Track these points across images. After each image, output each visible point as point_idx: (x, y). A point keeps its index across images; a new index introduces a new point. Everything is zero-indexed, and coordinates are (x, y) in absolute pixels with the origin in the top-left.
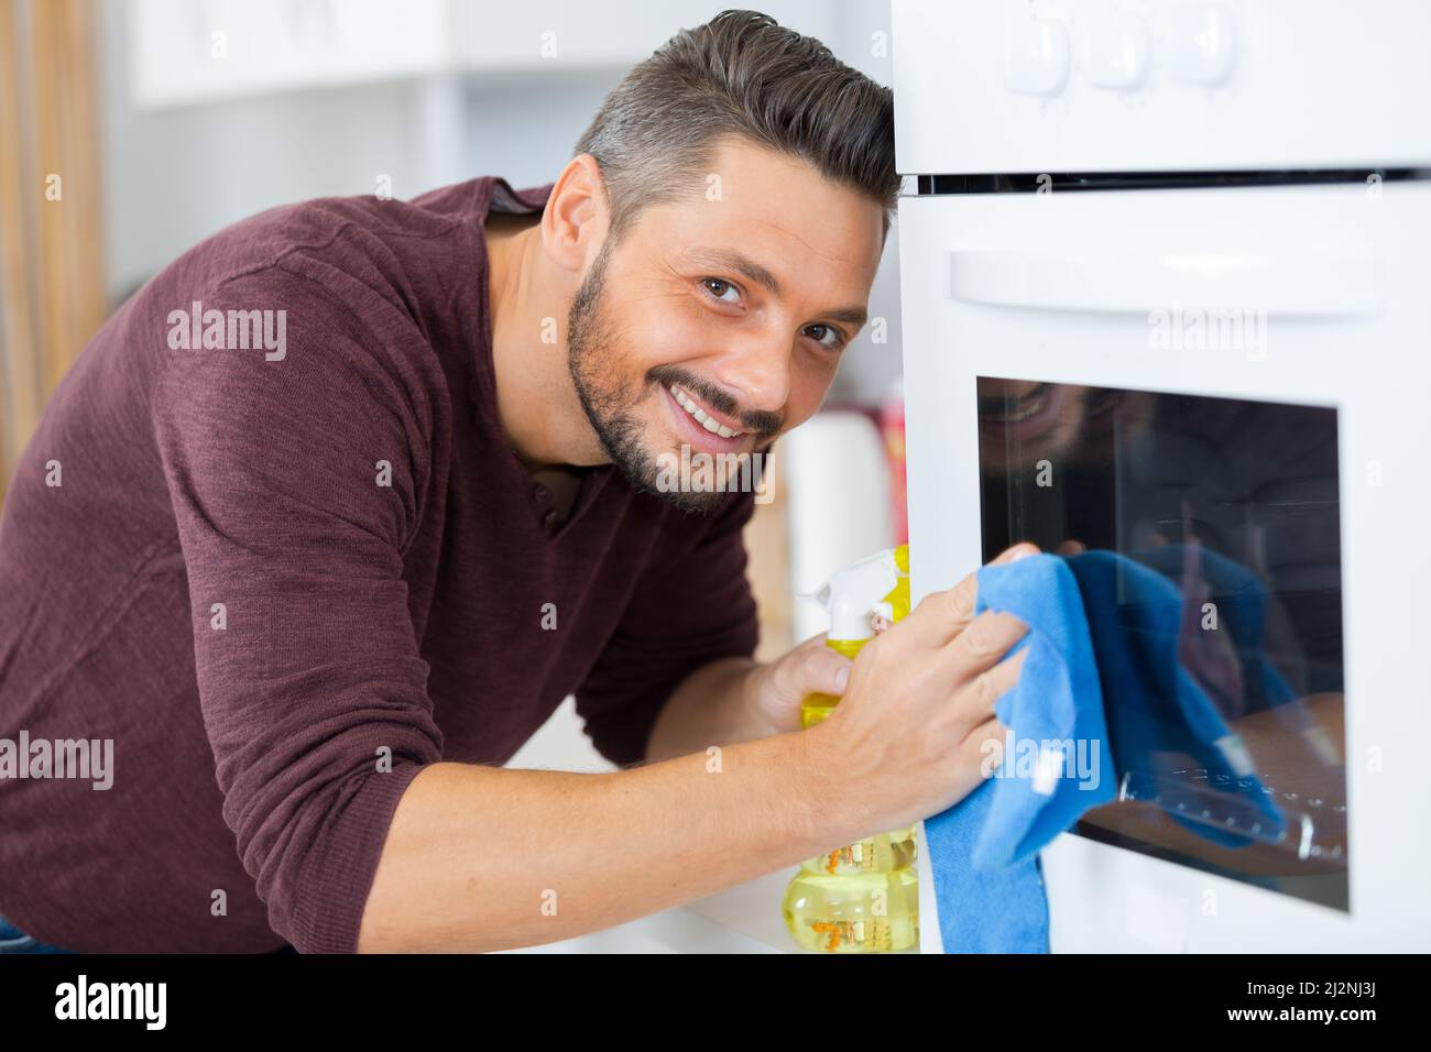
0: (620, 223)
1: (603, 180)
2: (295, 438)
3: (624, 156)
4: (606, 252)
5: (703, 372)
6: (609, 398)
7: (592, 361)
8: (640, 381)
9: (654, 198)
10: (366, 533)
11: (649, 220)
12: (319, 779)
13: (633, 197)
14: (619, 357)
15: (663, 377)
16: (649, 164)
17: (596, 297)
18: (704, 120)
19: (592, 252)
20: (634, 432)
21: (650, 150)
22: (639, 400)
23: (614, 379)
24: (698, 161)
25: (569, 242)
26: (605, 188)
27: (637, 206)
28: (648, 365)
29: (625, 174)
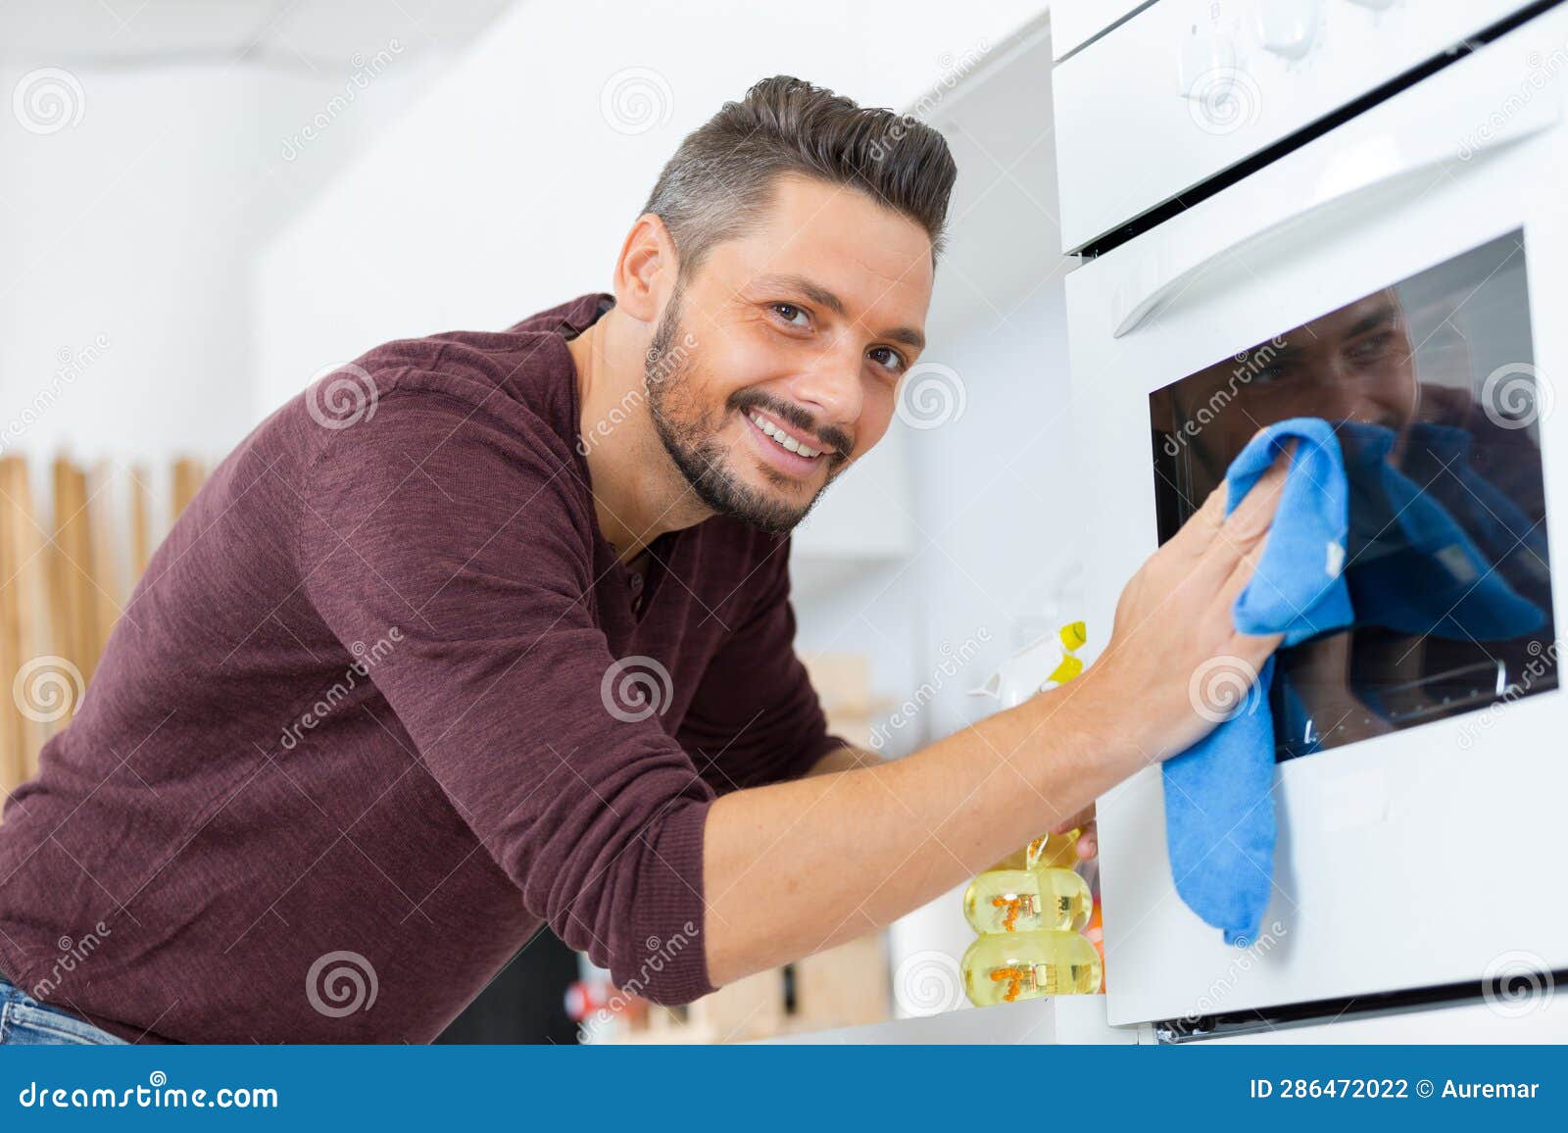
0: (688, 266)
1: (669, 232)
2: (483, 520)
3: (687, 207)
4: (678, 295)
5: (780, 393)
6: (692, 430)
7: (673, 397)
8: (721, 408)
9: (718, 237)
10: (563, 597)
11: (716, 257)
12: (623, 831)
13: (699, 240)
14: (700, 387)
15: (744, 402)
16: (711, 209)
17: (672, 337)
18: (761, 161)
19: (664, 297)
20: (719, 459)
21: (712, 195)
22: (722, 427)
23: (697, 410)
24: (759, 198)
25: (641, 294)
26: (670, 238)
27: (704, 247)
28: (727, 392)
29: (689, 222)
